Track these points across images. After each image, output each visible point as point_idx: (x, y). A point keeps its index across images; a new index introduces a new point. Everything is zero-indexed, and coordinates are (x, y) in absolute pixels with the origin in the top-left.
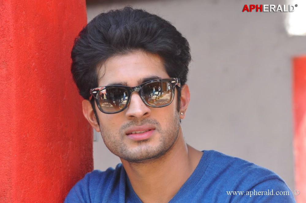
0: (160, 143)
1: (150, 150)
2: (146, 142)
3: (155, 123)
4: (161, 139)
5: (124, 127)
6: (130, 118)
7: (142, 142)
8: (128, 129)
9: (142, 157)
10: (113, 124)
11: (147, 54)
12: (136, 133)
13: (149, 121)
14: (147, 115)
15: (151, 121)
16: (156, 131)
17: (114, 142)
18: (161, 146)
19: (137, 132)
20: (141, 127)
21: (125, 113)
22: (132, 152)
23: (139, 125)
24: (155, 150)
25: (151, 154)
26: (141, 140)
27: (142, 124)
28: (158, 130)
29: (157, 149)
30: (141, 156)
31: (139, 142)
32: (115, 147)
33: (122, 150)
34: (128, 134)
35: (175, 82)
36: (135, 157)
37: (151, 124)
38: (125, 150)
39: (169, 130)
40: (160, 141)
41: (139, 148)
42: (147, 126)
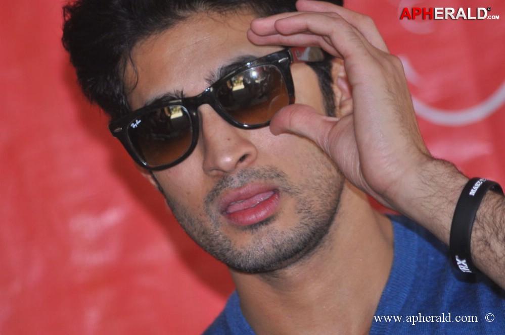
0: (300, 216)
2: (267, 224)
3: (273, 175)
4: (300, 207)
5: (210, 198)
7: (260, 225)
18: (304, 224)
20: (243, 190)
23: (238, 188)
33: (223, 250)
37: (262, 181)
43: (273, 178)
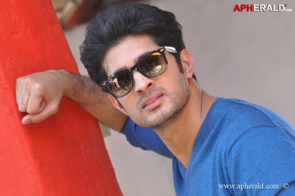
0: (172, 104)
1: (164, 113)
2: (159, 108)
3: (161, 89)
4: (171, 101)
5: (139, 102)
6: (139, 93)
8: (142, 103)
9: (162, 121)
10: (130, 104)
11: (135, 36)
12: (149, 104)
13: (155, 90)
14: (152, 86)
15: (157, 89)
16: (164, 96)
17: (137, 119)
18: (173, 107)
19: (150, 102)
20: (150, 97)
21: (134, 91)
22: (152, 120)
23: (149, 96)
24: (169, 111)
25: (168, 116)
26: (155, 108)
27: (150, 94)
28: (166, 95)
29: (171, 110)
30: (160, 121)
31: (154, 110)
32: (140, 122)
33: (145, 122)
34: (144, 107)
35: (164, 50)
36: (155, 123)
37: (157, 92)
38: (146, 121)
39: (176, 91)
40: (171, 103)
41: (156, 115)
42: (155, 94)
43: (161, 90)
